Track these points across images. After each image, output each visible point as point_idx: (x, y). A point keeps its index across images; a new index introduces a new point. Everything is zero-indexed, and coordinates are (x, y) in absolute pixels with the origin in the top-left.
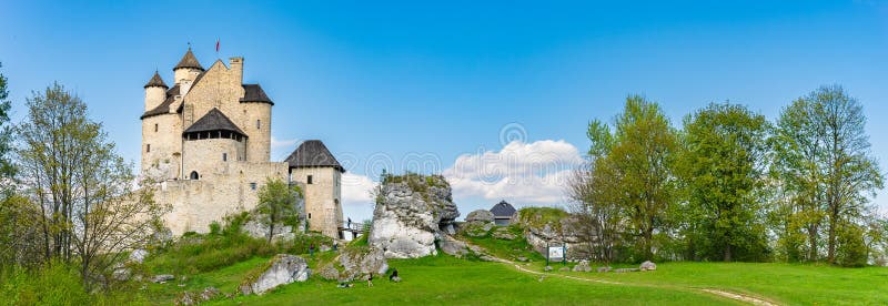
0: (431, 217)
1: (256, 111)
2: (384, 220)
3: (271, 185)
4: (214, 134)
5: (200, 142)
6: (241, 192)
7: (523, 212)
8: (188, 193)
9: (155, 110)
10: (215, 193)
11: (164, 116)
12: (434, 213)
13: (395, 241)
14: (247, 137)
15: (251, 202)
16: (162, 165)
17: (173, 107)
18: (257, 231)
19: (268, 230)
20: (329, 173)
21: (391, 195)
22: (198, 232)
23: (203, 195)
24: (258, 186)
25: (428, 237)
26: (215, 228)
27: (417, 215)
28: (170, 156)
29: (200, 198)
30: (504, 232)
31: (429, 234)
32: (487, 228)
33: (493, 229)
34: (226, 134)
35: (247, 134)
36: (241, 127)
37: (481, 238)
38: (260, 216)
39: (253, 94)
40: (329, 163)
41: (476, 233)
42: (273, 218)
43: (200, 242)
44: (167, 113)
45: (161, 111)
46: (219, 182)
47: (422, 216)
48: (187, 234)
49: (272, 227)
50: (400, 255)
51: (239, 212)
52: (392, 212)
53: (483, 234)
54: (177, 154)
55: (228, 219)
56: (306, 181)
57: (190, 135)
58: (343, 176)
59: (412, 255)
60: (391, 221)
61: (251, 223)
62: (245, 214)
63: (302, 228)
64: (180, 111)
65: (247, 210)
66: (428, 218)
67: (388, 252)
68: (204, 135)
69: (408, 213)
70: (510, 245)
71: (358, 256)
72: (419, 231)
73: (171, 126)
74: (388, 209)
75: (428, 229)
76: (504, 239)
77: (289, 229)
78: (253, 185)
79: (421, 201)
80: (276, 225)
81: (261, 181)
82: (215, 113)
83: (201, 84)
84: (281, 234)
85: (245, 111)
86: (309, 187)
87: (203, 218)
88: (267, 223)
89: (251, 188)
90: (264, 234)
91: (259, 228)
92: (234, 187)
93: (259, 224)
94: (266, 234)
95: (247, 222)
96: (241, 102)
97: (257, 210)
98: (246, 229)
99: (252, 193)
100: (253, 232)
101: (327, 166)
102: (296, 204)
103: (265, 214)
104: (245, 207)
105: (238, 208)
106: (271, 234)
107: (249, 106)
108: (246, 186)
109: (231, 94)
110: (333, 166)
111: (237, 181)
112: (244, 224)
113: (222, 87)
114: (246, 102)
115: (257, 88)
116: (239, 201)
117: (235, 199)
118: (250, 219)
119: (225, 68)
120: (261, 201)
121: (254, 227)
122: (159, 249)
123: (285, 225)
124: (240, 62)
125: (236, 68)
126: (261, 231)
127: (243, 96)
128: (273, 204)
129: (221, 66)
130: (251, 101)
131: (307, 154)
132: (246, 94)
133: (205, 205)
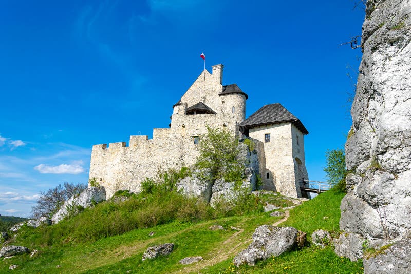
1: (232, 100)
6: (182, 147)
10: (154, 147)
15: (193, 156)
18: (192, 188)
19: (204, 188)
20: (287, 129)
22: (132, 191)
24: (200, 139)
26: (149, 187)
38: (198, 171)
39: (229, 89)
40: (287, 118)
42: (215, 172)
43: (131, 201)
48: (119, 193)
49: (212, 184)
51: (178, 169)
56: (263, 140)
58: (305, 136)
61: (187, 179)
62: (184, 169)
63: (247, 184)
65: (187, 166)
77: (230, 185)
78: (196, 139)
81: (204, 134)
82: (200, 104)
83: (193, 88)
84: (222, 192)
85: (223, 102)
86: (266, 145)
87: (138, 175)
88: (205, 179)
89: (192, 143)
90: (199, 193)
91: (195, 185)
92: (175, 141)
93: (194, 181)
94: (203, 193)
95: (183, 178)
96: (220, 95)
97: (196, 165)
98: (181, 187)
99: (194, 147)
100: (188, 189)
101: (286, 122)
102: (242, 157)
103: (204, 170)
104: (186, 163)
105: (177, 164)
106: (209, 193)
107: (226, 97)
108: (188, 141)
109: (213, 91)
110: (291, 121)
111: (178, 135)
112: (179, 181)
113: (208, 87)
114: (224, 95)
115: (234, 86)
116: (179, 156)
117: (176, 154)
118: (187, 175)
119: (210, 74)
120: (204, 156)
121: (189, 184)
122: (81, 209)
123: (227, 181)
124: (220, 67)
125: (217, 72)
126: (197, 189)
127: (222, 91)
128: (215, 158)
129: (207, 72)
130: (228, 94)
131: (264, 115)
132: (225, 90)
133: (141, 162)
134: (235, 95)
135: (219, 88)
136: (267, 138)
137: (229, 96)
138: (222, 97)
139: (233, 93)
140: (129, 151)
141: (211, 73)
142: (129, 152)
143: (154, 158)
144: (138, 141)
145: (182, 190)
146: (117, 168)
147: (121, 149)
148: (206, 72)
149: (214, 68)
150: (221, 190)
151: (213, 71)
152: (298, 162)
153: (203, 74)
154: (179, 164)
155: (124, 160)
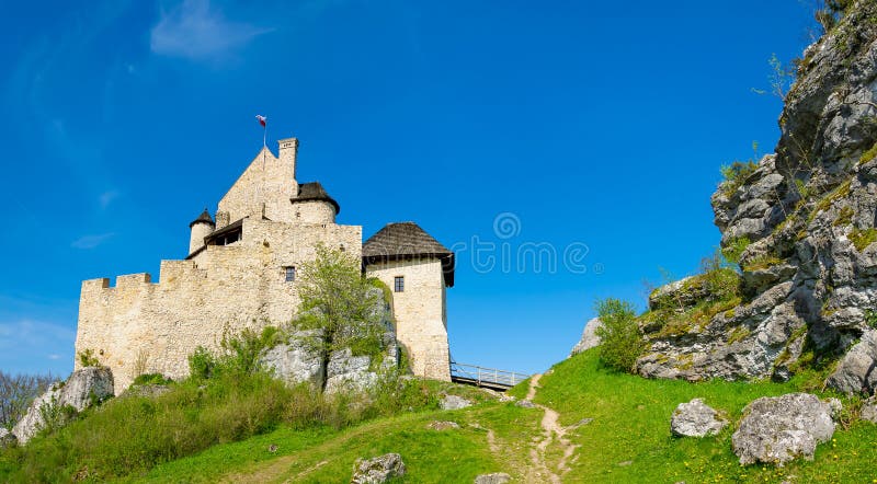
1: (313, 212)
6: (264, 286)
10: (209, 285)
15: (285, 306)
18: (291, 366)
19: (316, 366)
20: (433, 270)
22: (168, 374)
24: (299, 273)
26: (204, 367)
38: (299, 333)
39: (310, 192)
40: (433, 250)
42: (329, 340)
49: (326, 358)
51: (257, 330)
55: (233, 342)
56: (391, 286)
61: (281, 349)
62: (269, 332)
65: (276, 326)
77: (362, 362)
78: (289, 272)
80: (336, 356)
81: (305, 262)
83: (241, 183)
84: (348, 376)
85: (298, 215)
87: (179, 342)
88: (315, 349)
89: (283, 279)
90: (307, 375)
91: (297, 361)
92: (250, 274)
93: (296, 352)
94: (313, 377)
95: (271, 349)
96: (293, 201)
97: (294, 324)
98: (270, 365)
99: (286, 288)
100: (284, 369)
101: (432, 257)
103: (311, 333)
104: (271, 319)
105: (254, 321)
106: (323, 376)
107: (303, 207)
108: (275, 274)
109: (279, 192)
110: (441, 257)
111: (256, 263)
112: (266, 354)
113: (268, 184)
114: (299, 201)
115: (315, 186)
116: (258, 304)
117: (250, 300)
118: (280, 342)
119: (274, 158)
120: (305, 306)
121: (285, 359)
123: (355, 354)
124: (293, 144)
125: (288, 153)
126: (301, 368)
127: (296, 193)
128: (328, 311)
129: (269, 154)
130: (307, 200)
131: (393, 239)
132: (300, 192)
133: (184, 314)
134: (320, 204)
135: (291, 188)
136: (399, 280)
137: (309, 204)
138: (296, 205)
139: (316, 199)
140: (159, 291)
141: (277, 156)
142: (159, 295)
143: (209, 307)
144: (177, 272)
145: (272, 370)
146: (134, 328)
147: (143, 288)
148: (266, 152)
149: (282, 146)
150: (345, 372)
151: (281, 152)
153: (261, 156)
154: (258, 321)
155: (149, 311)
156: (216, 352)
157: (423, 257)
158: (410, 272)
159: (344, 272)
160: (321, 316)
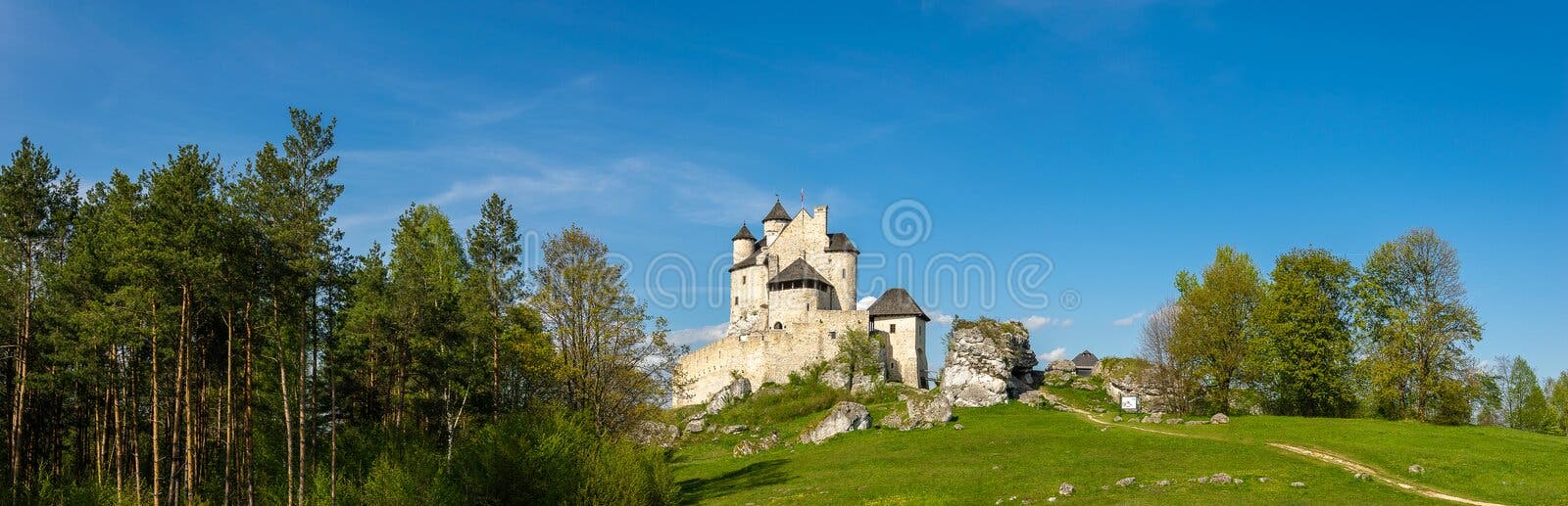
0: (1004, 365)
1: (842, 260)
2: (956, 367)
3: (851, 334)
4: (798, 284)
5: (784, 292)
6: (821, 342)
7: (1105, 362)
8: (766, 343)
9: (742, 263)
10: (796, 343)
11: (751, 268)
12: (1005, 360)
13: (966, 389)
14: (832, 287)
15: (831, 351)
16: (748, 315)
17: (760, 258)
18: (836, 380)
19: (847, 381)
20: (911, 322)
21: (963, 342)
22: (778, 382)
23: (783, 344)
24: (838, 335)
25: (998, 384)
26: (795, 379)
27: (988, 361)
28: (758, 308)
29: (779, 349)
30: (1083, 382)
31: (1001, 381)
32: (1067, 377)
33: (1072, 381)
34: (810, 284)
35: (833, 284)
36: (826, 277)
37: (1060, 387)
38: (839, 366)
39: (837, 242)
40: (912, 312)
41: (1054, 382)
42: (852, 368)
43: (778, 392)
44: (754, 265)
45: (749, 263)
46: (798, 332)
47: (994, 362)
48: (767, 385)
49: (852, 376)
50: (971, 403)
51: (819, 363)
52: (963, 359)
53: (1061, 384)
54: (764, 306)
55: (808, 368)
56: (888, 330)
57: (773, 286)
58: (927, 324)
59: (983, 403)
60: (963, 368)
61: (831, 372)
62: (825, 363)
63: (881, 377)
64: (766, 263)
65: (827, 360)
66: (998, 364)
67: (959, 400)
68: (787, 285)
69: (980, 360)
70: (1088, 396)
71: (921, 404)
72: (991, 379)
73: (758, 276)
74: (959, 356)
75: (1000, 376)
76: (1084, 389)
77: (868, 378)
78: (833, 335)
79: (992, 347)
80: (856, 376)
81: (841, 329)
82: (800, 263)
84: (861, 384)
85: (830, 261)
86: (892, 335)
87: (782, 368)
88: (846, 372)
89: (830, 338)
90: (843, 384)
91: (838, 377)
92: (814, 336)
93: (838, 374)
94: (846, 384)
95: (826, 372)
96: (826, 251)
97: (836, 360)
98: (826, 379)
99: (832, 342)
100: (832, 381)
101: (911, 315)
102: (877, 353)
103: (844, 364)
104: (825, 358)
105: (818, 358)
106: (850, 385)
107: (834, 256)
108: (826, 336)
109: (816, 244)
110: (917, 315)
111: (817, 331)
112: (823, 374)
113: (807, 236)
114: (831, 251)
115: (842, 237)
116: (819, 350)
117: (814, 349)
118: (830, 369)
119: (809, 219)
120: (841, 351)
121: (833, 376)
122: (737, 399)
123: (864, 375)
124: (825, 210)
125: (820, 217)
126: (840, 381)
127: (828, 245)
128: (853, 353)
129: (806, 214)
130: (837, 251)
131: (889, 303)
132: (831, 243)
133: (784, 355)
134: (844, 253)
135: (825, 242)
136: (893, 328)
137: (838, 254)
138: (829, 254)
139: (842, 250)
141: (812, 217)
146: (758, 361)
149: (816, 210)
150: (860, 382)
151: (815, 214)
152: (920, 351)
153: (801, 216)
154: (820, 358)
155: (766, 354)
156: (802, 374)
157: (905, 315)
158: (899, 322)
159: (859, 333)
160: (849, 357)
